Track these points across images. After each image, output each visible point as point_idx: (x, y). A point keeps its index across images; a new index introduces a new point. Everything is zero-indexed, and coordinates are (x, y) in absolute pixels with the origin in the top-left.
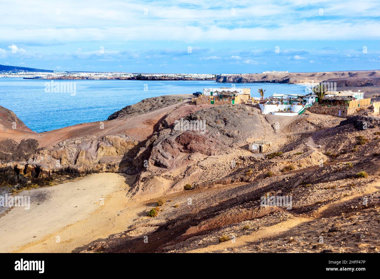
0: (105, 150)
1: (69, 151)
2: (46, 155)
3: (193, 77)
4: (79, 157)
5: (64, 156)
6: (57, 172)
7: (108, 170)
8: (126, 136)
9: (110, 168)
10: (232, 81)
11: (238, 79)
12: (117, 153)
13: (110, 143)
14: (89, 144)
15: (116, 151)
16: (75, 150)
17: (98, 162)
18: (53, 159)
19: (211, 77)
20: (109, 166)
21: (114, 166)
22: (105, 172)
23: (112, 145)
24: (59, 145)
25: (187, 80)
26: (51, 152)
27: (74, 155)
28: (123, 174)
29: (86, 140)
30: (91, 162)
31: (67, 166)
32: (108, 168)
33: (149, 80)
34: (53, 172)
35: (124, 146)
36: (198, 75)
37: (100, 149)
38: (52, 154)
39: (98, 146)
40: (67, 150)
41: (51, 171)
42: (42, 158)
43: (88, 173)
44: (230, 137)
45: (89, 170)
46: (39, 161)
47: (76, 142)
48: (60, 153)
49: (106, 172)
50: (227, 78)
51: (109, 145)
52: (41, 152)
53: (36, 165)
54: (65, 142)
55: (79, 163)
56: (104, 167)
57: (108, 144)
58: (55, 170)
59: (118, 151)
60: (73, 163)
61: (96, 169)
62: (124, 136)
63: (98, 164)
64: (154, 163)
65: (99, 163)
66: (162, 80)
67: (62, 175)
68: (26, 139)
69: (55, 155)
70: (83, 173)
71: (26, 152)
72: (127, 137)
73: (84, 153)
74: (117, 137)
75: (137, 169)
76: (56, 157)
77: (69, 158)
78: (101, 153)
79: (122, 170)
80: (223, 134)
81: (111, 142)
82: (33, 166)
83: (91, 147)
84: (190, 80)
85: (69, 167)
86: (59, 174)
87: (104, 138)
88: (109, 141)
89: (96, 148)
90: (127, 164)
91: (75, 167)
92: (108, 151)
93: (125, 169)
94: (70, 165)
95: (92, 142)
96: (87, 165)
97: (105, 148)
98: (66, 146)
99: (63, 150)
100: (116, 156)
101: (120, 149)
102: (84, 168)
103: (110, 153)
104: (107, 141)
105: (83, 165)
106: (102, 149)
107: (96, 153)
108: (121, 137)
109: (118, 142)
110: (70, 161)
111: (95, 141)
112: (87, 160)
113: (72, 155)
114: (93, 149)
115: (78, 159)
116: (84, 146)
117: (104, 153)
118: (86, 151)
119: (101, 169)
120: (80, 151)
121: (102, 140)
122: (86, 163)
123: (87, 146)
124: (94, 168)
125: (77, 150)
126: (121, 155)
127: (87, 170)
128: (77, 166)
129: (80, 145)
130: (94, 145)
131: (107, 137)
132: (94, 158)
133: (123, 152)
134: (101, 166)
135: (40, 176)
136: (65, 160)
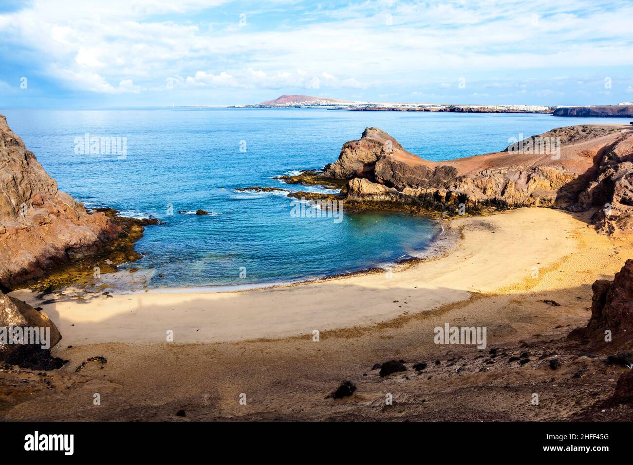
0: (537, 183)
1: (495, 180)
2: (469, 184)
3: (519, 109)
4: (508, 189)
5: (489, 186)
6: (482, 203)
7: (541, 205)
8: (564, 168)
9: (544, 203)
10: (575, 114)
11: (584, 112)
12: (551, 186)
13: (543, 175)
14: (517, 175)
15: (550, 185)
16: (502, 181)
17: (529, 195)
18: (476, 189)
19: (544, 109)
20: (543, 201)
21: (550, 201)
22: (538, 206)
23: (546, 177)
24: (482, 174)
25: (511, 112)
26: (475, 181)
27: (501, 187)
28: (563, 211)
29: (513, 170)
30: (522, 195)
31: (493, 197)
32: (542, 203)
33: (464, 112)
34: (478, 202)
35: (561, 179)
36: (527, 107)
37: (532, 181)
38: (476, 183)
39: (529, 178)
40: (493, 180)
41: (477, 201)
42: (466, 187)
43: (517, 206)
45: (519, 203)
46: (463, 189)
47: (502, 172)
48: (485, 182)
50: (569, 111)
51: (542, 177)
52: (464, 180)
53: (461, 193)
54: (488, 171)
55: (507, 194)
56: (537, 202)
57: (541, 176)
58: (481, 200)
59: (553, 185)
60: (500, 195)
61: (527, 203)
62: (561, 168)
63: (530, 198)
64: (621, 201)
65: (531, 196)
66: (480, 112)
67: (486, 205)
68: (441, 166)
69: (480, 184)
70: (511, 205)
71: (445, 179)
72: (565, 170)
73: (514, 184)
74: (553, 169)
75: (585, 206)
76: (480, 186)
77: (495, 189)
78: (532, 186)
79: (560, 207)
81: (546, 174)
82: (456, 194)
83: (519, 178)
84: (516, 113)
85: (495, 198)
86: (483, 205)
87: (537, 169)
88: (543, 173)
89: (526, 179)
90: (566, 200)
91: (503, 198)
92: (541, 183)
93: (564, 205)
94: (497, 196)
95: (521, 173)
96: (517, 198)
97: (538, 180)
98: (492, 176)
99: (489, 180)
100: (549, 190)
101: (556, 183)
102: (512, 201)
103: (543, 186)
104: (540, 173)
105: (511, 197)
106: (534, 181)
107: (527, 185)
108: (557, 169)
109: (553, 174)
110: (496, 192)
111: (524, 172)
112: (517, 192)
113: (499, 186)
114: (523, 181)
115: (506, 190)
116: (511, 177)
117: (536, 186)
118: (516, 182)
119: (533, 203)
120: (509, 181)
121: (533, 171)
122: (516, 195)
123: (515, 177)
124: (524, 202)
125: (504, 180)
126: (556, 189)
127: (516, 202)
128: (506, 198)
129: (507, 176)
130: (524, 176)
131: (541, 168)
132: (525, 190)
133: (559, 186)
134: (534, 200)
135: (466, 205)
136: (491, 190)
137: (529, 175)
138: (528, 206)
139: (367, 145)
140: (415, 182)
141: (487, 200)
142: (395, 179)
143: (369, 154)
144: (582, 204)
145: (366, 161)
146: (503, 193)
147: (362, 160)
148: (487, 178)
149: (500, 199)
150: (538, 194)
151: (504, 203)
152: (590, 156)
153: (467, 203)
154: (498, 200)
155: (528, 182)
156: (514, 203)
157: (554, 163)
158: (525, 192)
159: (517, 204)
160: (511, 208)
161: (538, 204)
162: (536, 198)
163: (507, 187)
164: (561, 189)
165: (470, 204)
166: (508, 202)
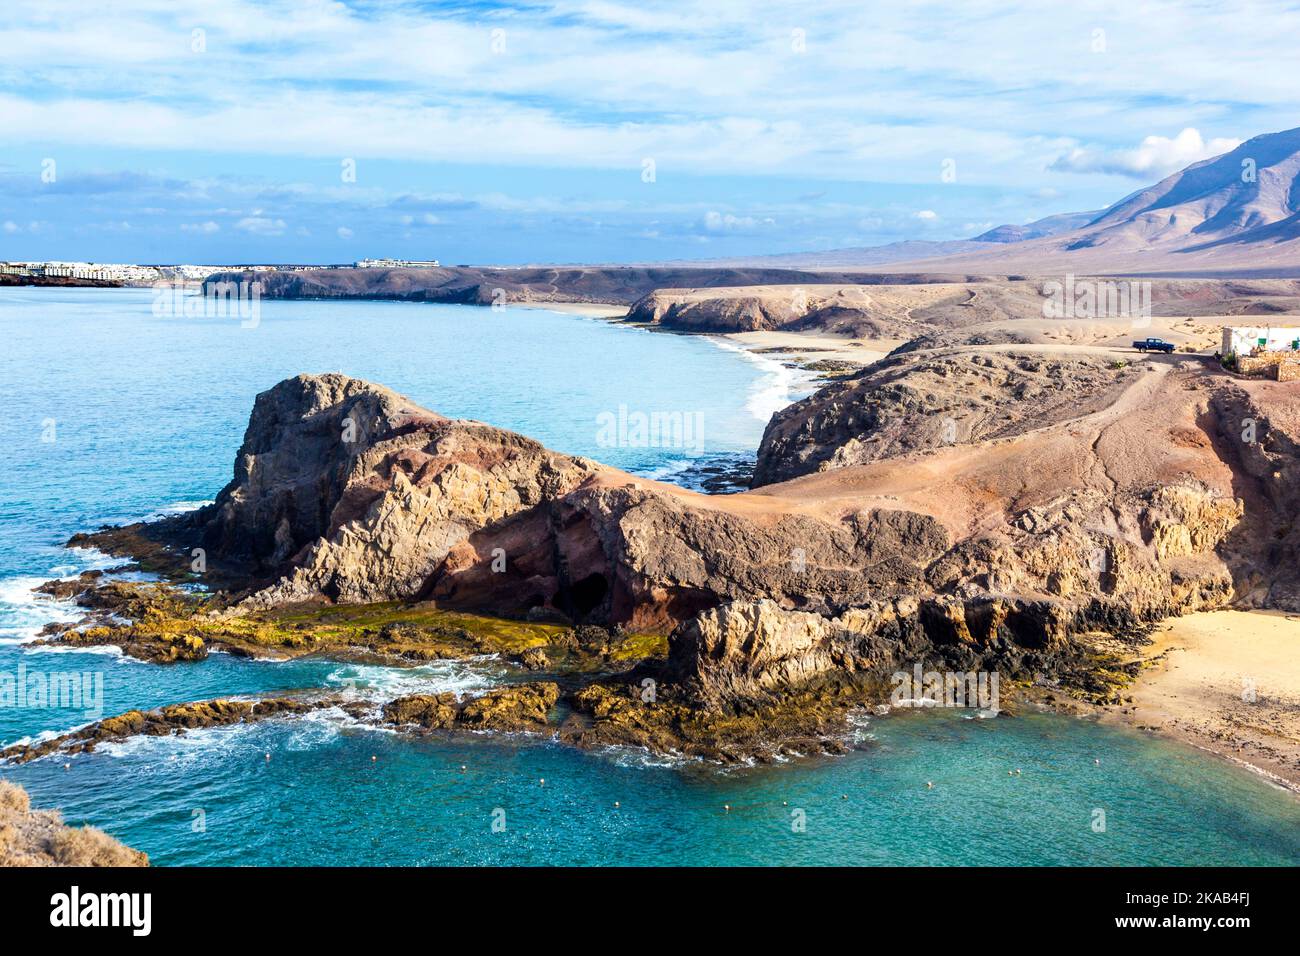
0: (1167, 537)
1: (1077, 544)
3: (76, 274)
4: (1119, 568)
5: (1067, 567)
6: (1069, 624)
7: (1203, 603)
8: (1206, 489)
9: (1211, 598)
11: (286, 286)
12: (1194, 542)
13: (1174, 512)
14: (1110, 520)
15: (1193, 539)
16: (1089, 543)
17: (1170, 579)
18: (1027, 579)
20: (1204, 591)
21: (1223, 588)
22: (1199, 610)
23: (1182, 518)
24: (1021, 527)
25: (54, 285)
26: (1025, 552)
27: (1095, 563)
31: (1085, 602)
32: (1204, 597)
36: (95, 268)
38: (1029, 559)
39: (1145, 526)
42: (1012, 576)
43: (1152, 617)
45: (1154, 606)
46: (1011, 587)
48: (1055, 554)
49: (1203, 609)
51: (1173, 520)
54: (1034, 517)
55: (1124, 584)
56: (1195, 596)
57: (1171, 514)
59: (1198, 538)
60: (1098, 589)
61: (1172, 603)
62: (1201, 488)
63: (1175, 587)
65: (1176, 578)
68: (864, 513)
69: (1039, 561)
70: (1143, 618)
71: (914, 557)
72: (1210, 492)
73: (1127, 549)
74: (1189, 491)
76: (1040, 571)
77: (1082, 573)
78: (1161, 550)
81: (1180, 510)
82: (1003, 606)
83: (1122, 528)
84: (67, 285)
85: (1093, 602)
86: (1072, 630)
87: (1156, 496)
88: (1174, 505)
89: (1138, 530)
90: (1257, 578)
91: (1113, 599)
92: (1174, 539)
93: (1260, 595)
94: (1094, 595)
95: (1117, 514)
96: (1148, 592)
97: (1169, 531)
98: (1064, 531)
99: (1062, 545)
100: (1191, 555)
101: (1203, 532)
102: (1139, 603)
103: (1179, 545)
104: (1167, 507)
105: (1134, 591)
106: (1163, 533)
107: (1152, 547)
108: (1194, 490)
109: (1193, 508)
110: (1086, 582)
111: (1123, 508)
112: (1142, 574)
113: (1087, 561)
114: (1134, 536)
115: (1117, 571)
116: (1101, 528)
117: (1167, 547)
118: (1128, 543)
119: (1185, 601)
120: (1111, 543)
121: (1145, 503)
122: (1144, 585)
123: (1110, 527)
124: (1165, 601)
125: (1094, 540)
126: (1206, 551)
127: (1147, 607)
128: (1121, 596)
129: (1088, 525)
130: (1128, 520)
131: (1165, 493)
132: (1156, 564)
133: (1211, 540)
134: (1188, 593)
135: (1053, 641)
136: (1072, 578)
137: (1143, 517)
138: (1175, 613)
139: (475, 451)
140: (814, 583)
141: (1079, 613)
142: (731, 579)
143: (496, 489)
145: (482, 519)
146: (1108, 581)
147: (469, 516)
148: (1054, 538)
149: (1109, 603)
150: (1191, 572)
151: (1125, 614)
152: (1202, 446)
153: (1055, 632)
154: (1105, 607)
155: (1147, 537)
156: (1143, 609)
157: (1173, 473)
158: (1159, 570)
159: (1149, 611)
160: (1143, 626)
161: (1197, 602)
162: (1191, 587)
163: (1117, 562)
164: (1219, 549)
165: (1061, 634)
166: (1132, 609)
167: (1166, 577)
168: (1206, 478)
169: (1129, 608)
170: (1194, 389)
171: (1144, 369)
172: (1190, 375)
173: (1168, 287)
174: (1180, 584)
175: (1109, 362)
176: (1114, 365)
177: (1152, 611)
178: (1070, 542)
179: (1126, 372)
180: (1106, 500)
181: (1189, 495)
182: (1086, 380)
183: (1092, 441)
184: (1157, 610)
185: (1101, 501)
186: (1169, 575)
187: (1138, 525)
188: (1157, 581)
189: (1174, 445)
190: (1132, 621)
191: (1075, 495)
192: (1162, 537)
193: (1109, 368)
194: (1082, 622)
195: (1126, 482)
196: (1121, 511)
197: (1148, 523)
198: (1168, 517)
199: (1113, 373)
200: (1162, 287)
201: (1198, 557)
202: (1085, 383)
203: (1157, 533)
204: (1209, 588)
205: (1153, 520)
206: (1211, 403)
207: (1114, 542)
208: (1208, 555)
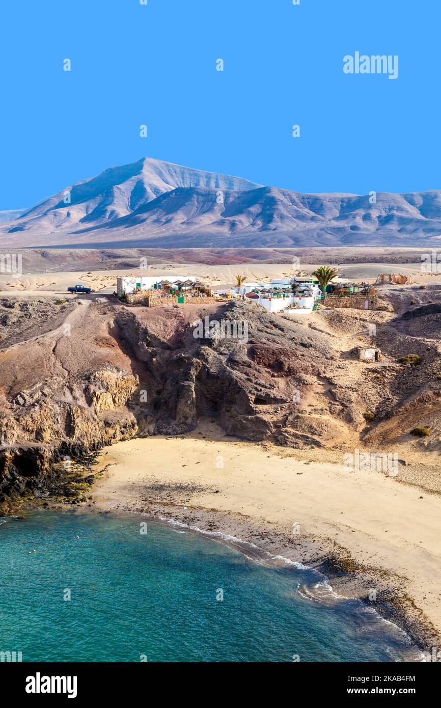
0: (100, 401)
1: (51, 410)
2: (15, 426)
4: (76, 421)
5: (47, 423)
7: (122, 436)
8: (118, 371)
9: (126, 433)
12: (114, 402)
13: (103, 386)
14: (68, 394)
15: (113, 400)
16: (58, 408)
17: (104, 425)
18: (24, 434)
20: (123, 429)
21: (133, 425)
22: (120, 440)
23: (107, 389)
24: (17, 403)
26: (21, 418)
27: (62, 420)
31: (58, 444)
32: (123, 433)
38: (23, 422)
40: (47, 411)
43: (96, 448)
44: (306, 347)
45: (96, 441)
46: (15, 441)
48: (39, 417)
49: (123, 440)
51: (102, 390)
54: (25, 396)
55: (79, 431)
56: (118, 433)
57: (101, 387)
59: (116, 399)
60: (65, 436)
61: (106, 438)
62: (115, 370)
63: (107, 429)
64: (253, 400)
65: (107, 424)
69: (30, 423)
72: (121, 372)
73: (79, 410)
74: (110, 373)
75: (189, 421)
76: (30, 428)
77: (55, 427)
78: (97, 408)
79: (149, 432)
80: (296, 343)
81: (106, 384)
82: (11, 452)
83: (74, 398)
85: (62, 443)
87: (92, 377)
88: (102, 382)
89: (84, 398)
90: (149, 419)
91: (74, 440)
92: (104, 401)
93: (151, 428)
94: (63, 439)
95: (71, 390)
96: (93, 434)
97: (101, 397)
98: (43, 403)
99: (42, 412)
100: (114, 409)
101: (119, 395)
102: (88, 440)
103: (107, 404)
104: (99, 383)
105: (85, 434)
106: (98, 398)
107: (92, 407)
108: (112, 372)
109: (113, 382)
110: (57, 432)
111: (75, 386)
112: (89, 423)
113: (57, 419)
114: (82, 402)
115: (74, 423)
116: (63, 399)
117: (100, 406)
118: (79, 406)
119: (113, 436)
120: (70, 408)
121: (87, 382)
122: (90, 430)
123: (69, 398)
124: (102, 437)
125: (60, 406)
126: (121, 406)
127: (93, 442)
128: (78, 438)
129: (56, 398)
130: (78, 393)
131: (97, 375)
132: (96, 417)
133: (123, 399)
134: (114, 431)
135: (42, 470)
136: (49, 431)
137: (86, 390)
138: (108, 444)
141: (55, 451)
144: (186, 418)
146: (70, 429)
148: (37, 408)
149: (72, 443)
150: (115, 419)
151: (81, 448)
152: (113, 346)
153: (43, 465)
154: (69, 445)
155: (90, 402)
156: (91, 444)
157: (100, 363)
158: (98, 420)
159: (94, 445)
160: (92, 454)
161: (119, 436)
162: (116, 427)
163: (74, 418)
164: (128, 404)
165: (46, 465)
166: (85, 445)
167: (101, 424)
168: (118, 364)
169: (83, 444)
170: (105, 314)
171: (76, 303)
172: (102, 306)
173: (71, 254)
174: (109, 427)
175: (56, 300)
176: (58, 302)
177: (96, 444)
178: (47, 409)
179: (66, 306)
180: (64, 382)
181: (110, 375)
182: (43, 311)
183: (52, 348)
184: (98, 443)
185: (62, 383)
186: (103, 422)
187: (84, 395)
188: (97, 427)
189: (98, 347)
190: (85, 452)
191: (47, 381)
192: (98, 401)
193: (56, 304)
194: (57, 456)
195: (75, 370)
196: (74, 387)
197: (89, 394)
198: (99, 389)
199: (58, 307)
200: (68, 254)
201: (118, 410)
202: (43, 314)
203: (95, 399)
204: (125, 427)
205: (92, 391)
206: (116, 321)
207: (72, 406)
208: (123, 409)
